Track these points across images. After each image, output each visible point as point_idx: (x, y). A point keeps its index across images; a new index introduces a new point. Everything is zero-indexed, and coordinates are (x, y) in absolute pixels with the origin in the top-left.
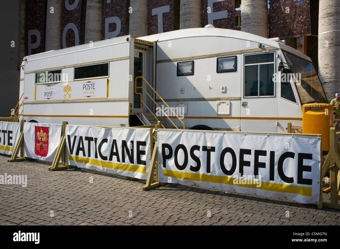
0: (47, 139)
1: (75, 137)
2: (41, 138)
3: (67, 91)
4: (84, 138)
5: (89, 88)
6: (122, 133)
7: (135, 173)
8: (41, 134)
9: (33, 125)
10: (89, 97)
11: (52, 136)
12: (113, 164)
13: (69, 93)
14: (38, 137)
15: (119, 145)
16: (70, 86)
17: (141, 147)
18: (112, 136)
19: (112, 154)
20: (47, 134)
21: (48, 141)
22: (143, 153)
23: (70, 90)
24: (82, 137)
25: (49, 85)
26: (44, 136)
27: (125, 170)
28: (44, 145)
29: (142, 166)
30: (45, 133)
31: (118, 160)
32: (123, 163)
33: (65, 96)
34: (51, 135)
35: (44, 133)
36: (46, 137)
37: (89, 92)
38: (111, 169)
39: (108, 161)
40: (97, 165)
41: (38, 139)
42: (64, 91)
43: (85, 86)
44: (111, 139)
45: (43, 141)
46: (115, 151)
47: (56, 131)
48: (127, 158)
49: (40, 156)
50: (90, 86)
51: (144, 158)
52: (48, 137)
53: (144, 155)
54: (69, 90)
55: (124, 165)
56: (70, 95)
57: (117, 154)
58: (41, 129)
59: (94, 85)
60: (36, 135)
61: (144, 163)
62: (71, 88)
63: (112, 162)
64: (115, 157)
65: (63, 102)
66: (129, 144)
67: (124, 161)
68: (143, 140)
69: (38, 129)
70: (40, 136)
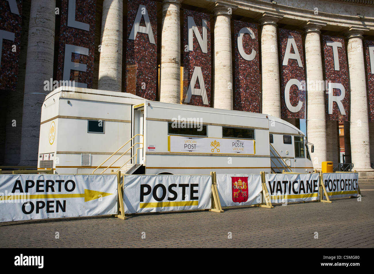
0: (246, 187)
1: (274, 182)
2: (239, 187)
3: (215, 146)
4: (281, 183)
5: (238, 146)
6: (306, 177)
7: (312, 197)
8: (239, 183)
9: (229, 176)
10: (239, 152)
11: (252, 183)
12: (301, 196)
13: (218, 148)
14: (235, 187)
15: (305, 183)
16: (218, 142)
17: (315, 183)
18: (300, 179)
19: (301, 189)
20: (245, 182)
21: (247, 188)
22: (317, 186)
23: (219, 145)
24: (280, 181)
25: (190, 138)
26: (243, 184)
27: (308, 197)
28: (243, 192)
29: (316, 193)
30: (244, 182)
31: (304, 192)
32: (307, 194)
33: (213, 150)
34: (250, 183)
35: (242, 182)
36: (245, 186)
37: (239, 149)
38: (300, 199)
39: (298, 194)
40: (290, 198)
41: (235, 188)
42: (212, 145)
43: (235, 144)
44: (300, 181)
45: (242, 189)
46: (302, 187)
47: (256, 179)
48: (309, 191)
49: (238, 203)
50: (239, 144)
51: (317, 189)
52: (247, 185)
53: (317, 187)
54: (217, 145)
55: (308, 194)
56: (218, 149)
57: (303, 189)
58: (240, 179)
59: (243, 144)
60: (233, 185)
61: (317, 191)
62: (220, 144)
63: (300, 194)
64: (302, 191)
65: (211, 155)
66: (310, 182)
67: (307, 192)
68: (316, 179)
69: (234, 179)
70: (238, 185)
